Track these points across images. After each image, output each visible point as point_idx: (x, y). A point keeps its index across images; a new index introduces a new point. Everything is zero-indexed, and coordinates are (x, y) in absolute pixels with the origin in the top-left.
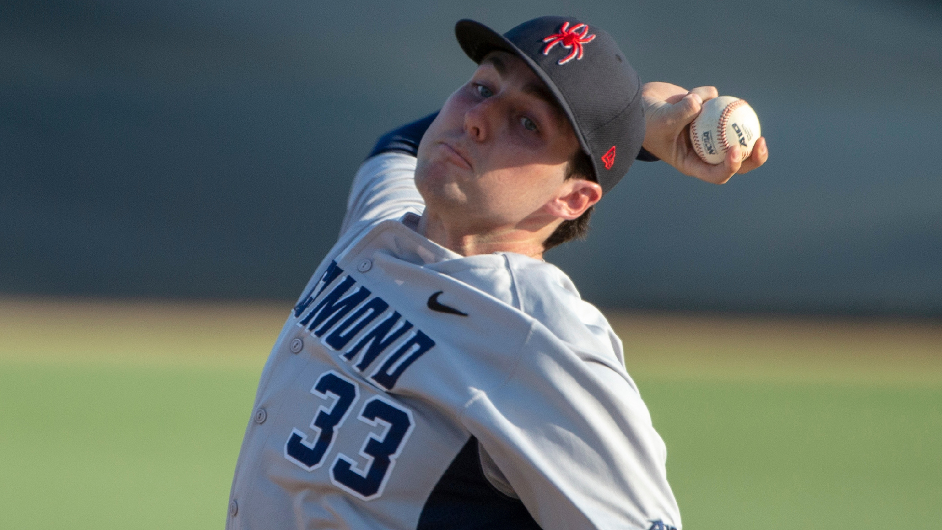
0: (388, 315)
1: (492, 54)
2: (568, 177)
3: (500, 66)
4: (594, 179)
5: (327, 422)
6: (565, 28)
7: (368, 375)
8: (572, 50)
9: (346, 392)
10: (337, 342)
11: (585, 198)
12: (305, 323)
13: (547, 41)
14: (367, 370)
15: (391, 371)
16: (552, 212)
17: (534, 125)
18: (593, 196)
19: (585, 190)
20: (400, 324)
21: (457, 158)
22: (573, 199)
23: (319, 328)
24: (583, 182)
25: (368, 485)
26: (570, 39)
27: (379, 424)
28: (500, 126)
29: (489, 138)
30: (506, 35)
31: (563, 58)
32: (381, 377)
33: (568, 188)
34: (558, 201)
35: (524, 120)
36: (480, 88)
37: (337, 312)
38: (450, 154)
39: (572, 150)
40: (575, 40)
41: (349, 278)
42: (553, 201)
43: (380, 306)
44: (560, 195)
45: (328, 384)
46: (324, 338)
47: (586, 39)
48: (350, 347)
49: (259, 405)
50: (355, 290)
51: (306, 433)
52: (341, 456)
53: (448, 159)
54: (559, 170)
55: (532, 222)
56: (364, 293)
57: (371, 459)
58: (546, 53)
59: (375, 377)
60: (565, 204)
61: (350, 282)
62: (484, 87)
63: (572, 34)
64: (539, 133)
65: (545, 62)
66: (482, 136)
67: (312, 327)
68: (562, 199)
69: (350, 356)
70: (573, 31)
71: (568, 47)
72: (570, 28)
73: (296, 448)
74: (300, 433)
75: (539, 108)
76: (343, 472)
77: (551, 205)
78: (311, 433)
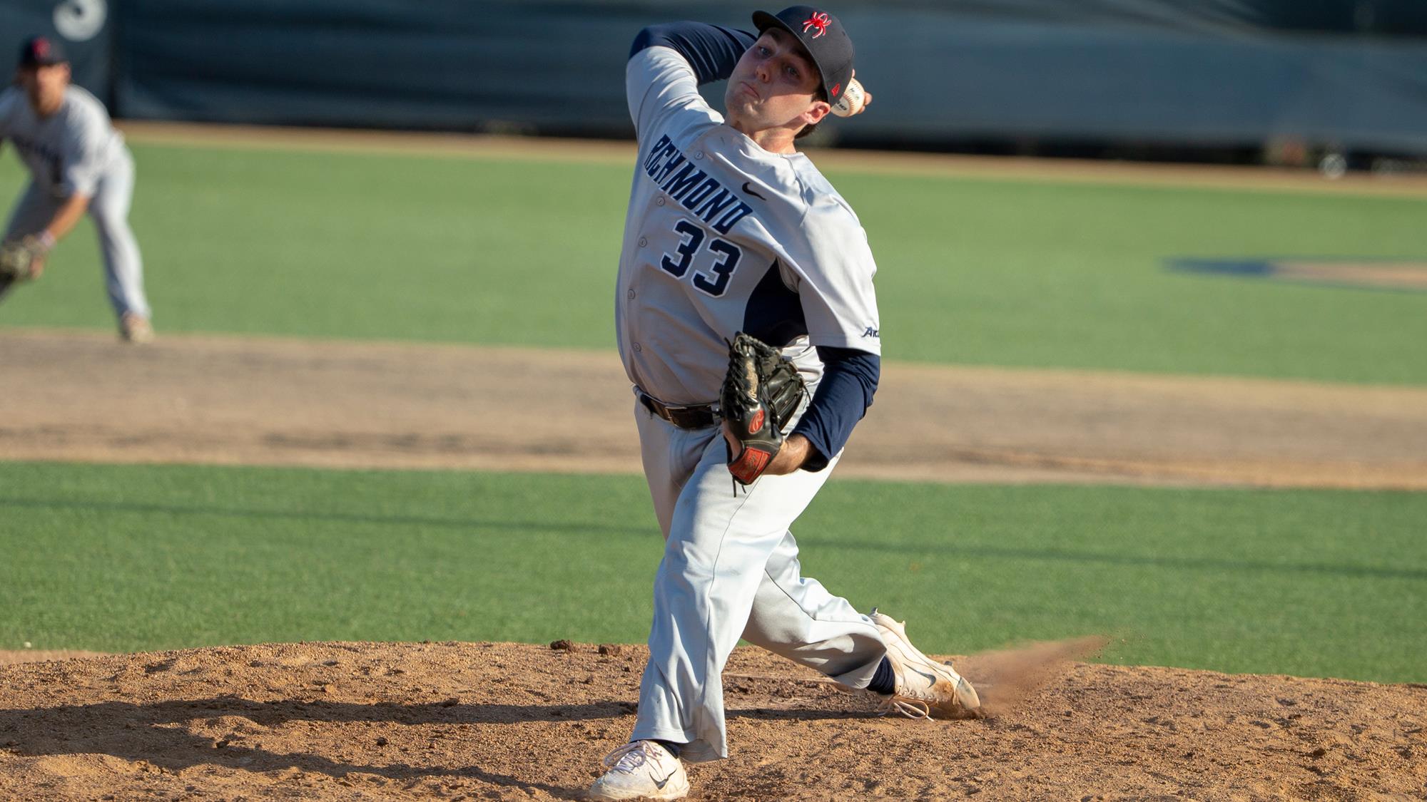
0: (720, 190)
1: (770, 29)
2: (813, 100)
3: (777, 37)
4: (827, 101)
5: (687, 251)
6: (815, 16)
7: (710, 224)
8: (820, 29)
9: (698, 235)
10: (689, 204)
11: (821, 111)
12: (665, 188)
13: (805, 24)
14: (701, 216)
15: (725, 224)
16: (803, 120)
17: (794, 71)
18: (826, 110)
19: (821, 107)
20: (729, 197)
21: (751, 91)
22: (815, 113)
23: (676, 194)
24: (820, 103)
25: (717, 289)
26: (817, 23)
27: (721, 255)
28: (777, 73)
29: (771, 81)
30: (778, 16)
31: (814, 34)
32: (719, 226)
33: (812, 107)
34: (806, 114)
35: (789, 69)
36: (762, 50)
37: (687, 185)
38: (747, 89)
39: (815, 86)
40: (820, 24)
41: (690, 163)
42: (804, 114)
43: (715, 185)
44: (808, 110)
45: (683, 227)
46: (680, 202)
47: (826, 23)
48: (698, 208)
49: (641, 235)
50: (695, 172)
51: (673, 256)
52: (697, 272)
53: (746, 92)
54: (808, 97)
55: (792, 124)
56: (702, 175)
57: (717, 275)
58: (805, 31)
59: (714, 227)
60: (810, 115)
61: (691, 167)
62: (765, 49)
63: (819, 20)
64: (799, 77)
65: (805, 37)
66: (767, 79)
67: (671, 193)
68: (808, 113)
69: (699, 213)
70: (819, 18)
71: (817, 28)
72: (817, 16)
73: (667, 263)
74: (669, 256)
75: (799, 63)
76: (699, 281)
77: (803, 116)
78: (677, 258)
